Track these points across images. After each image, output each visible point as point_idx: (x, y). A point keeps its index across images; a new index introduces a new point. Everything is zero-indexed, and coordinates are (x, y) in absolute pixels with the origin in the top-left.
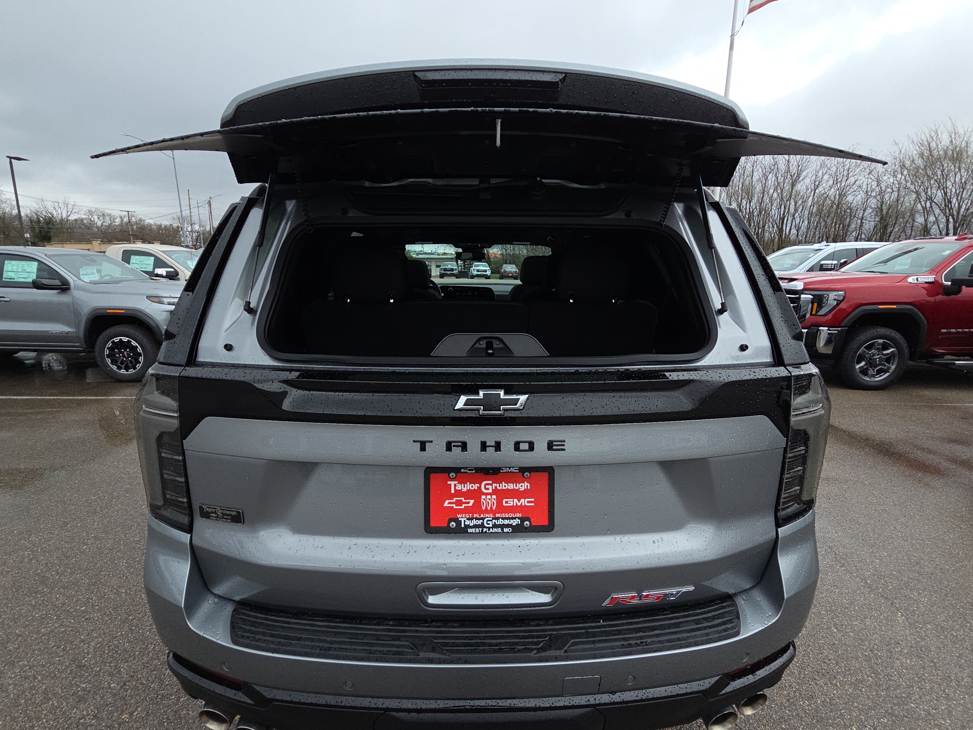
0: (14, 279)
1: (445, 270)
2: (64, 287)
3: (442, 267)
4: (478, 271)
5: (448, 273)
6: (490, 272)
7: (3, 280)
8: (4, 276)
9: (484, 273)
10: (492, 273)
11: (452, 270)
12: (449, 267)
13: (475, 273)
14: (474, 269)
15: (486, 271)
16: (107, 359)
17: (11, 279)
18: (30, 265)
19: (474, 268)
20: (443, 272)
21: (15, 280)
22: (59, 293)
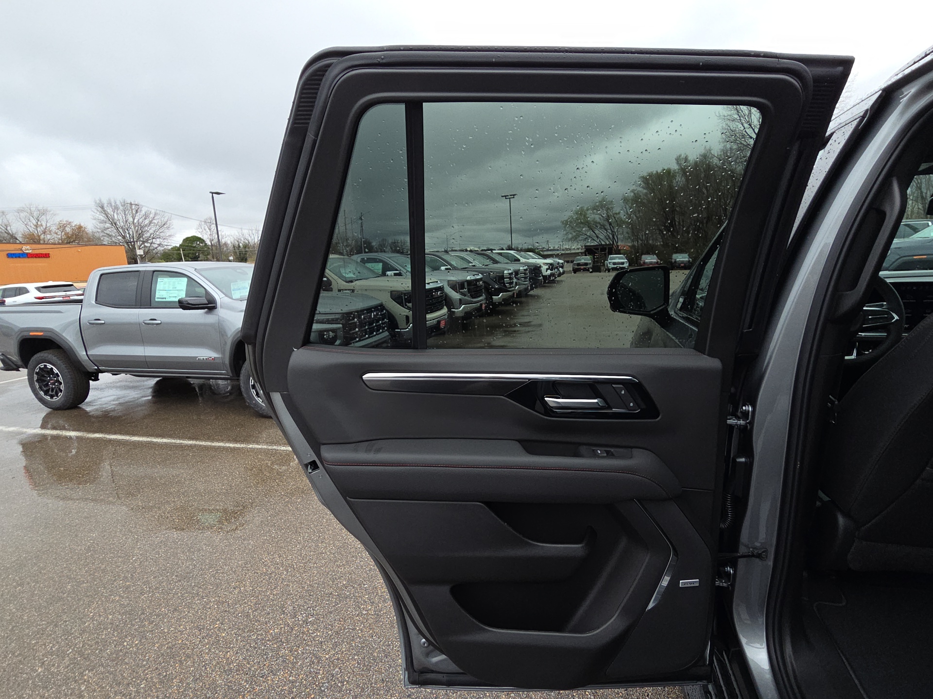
0: (165, 298)
1: (579, 264)
2: (210, 306)
3: (575, 262)
4: (614, 264)
5: (582, 267)
6: (628, 265)
7: (156, 300)
8: (157, 296)
9: (621, 266)
10: (630, 265)
11: (586, 264)
12: (583, 261)
13: (611, 266)
14: (609, 263)
15: (623, 263)
16: (252, 390)
17: (163, 298)
18: (180, 282)
19: (610, 261)
20: (576, 267)
21: (167, 300)
22: (206, 313)
